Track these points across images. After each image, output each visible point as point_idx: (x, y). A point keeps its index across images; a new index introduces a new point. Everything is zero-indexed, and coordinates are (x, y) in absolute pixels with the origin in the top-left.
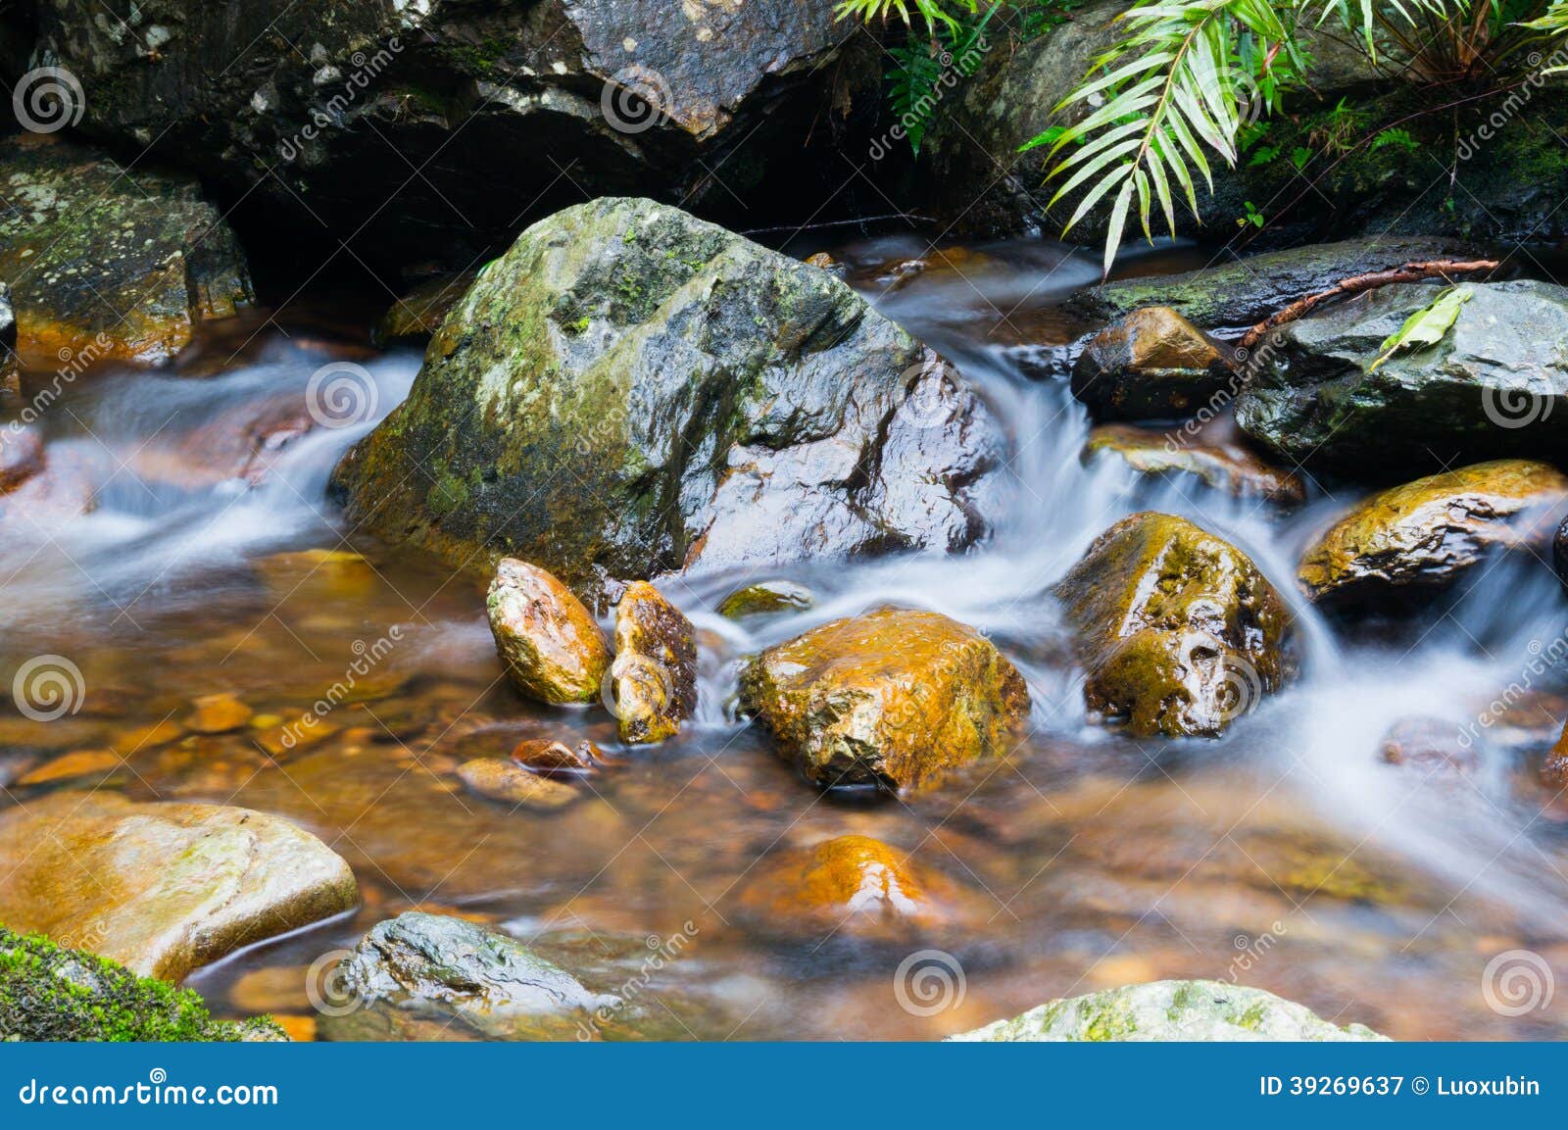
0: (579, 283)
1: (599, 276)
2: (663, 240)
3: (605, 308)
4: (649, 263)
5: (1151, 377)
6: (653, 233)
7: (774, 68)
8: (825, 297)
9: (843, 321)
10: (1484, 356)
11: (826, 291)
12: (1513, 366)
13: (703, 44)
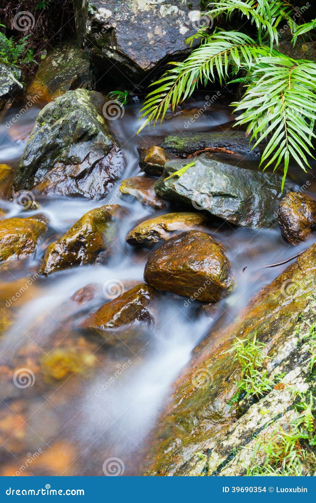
0: (44, 114)
1: (49, 113)
2: (65, 106)
3: (49, 121)
4: (61, 111)
6: (64, 103)
7: (170, 53)
8: (83, 128)
9: (90, 135)
10: (182, 185)
11: (84, 127)
12: (188, 189)
13: (151, 45)
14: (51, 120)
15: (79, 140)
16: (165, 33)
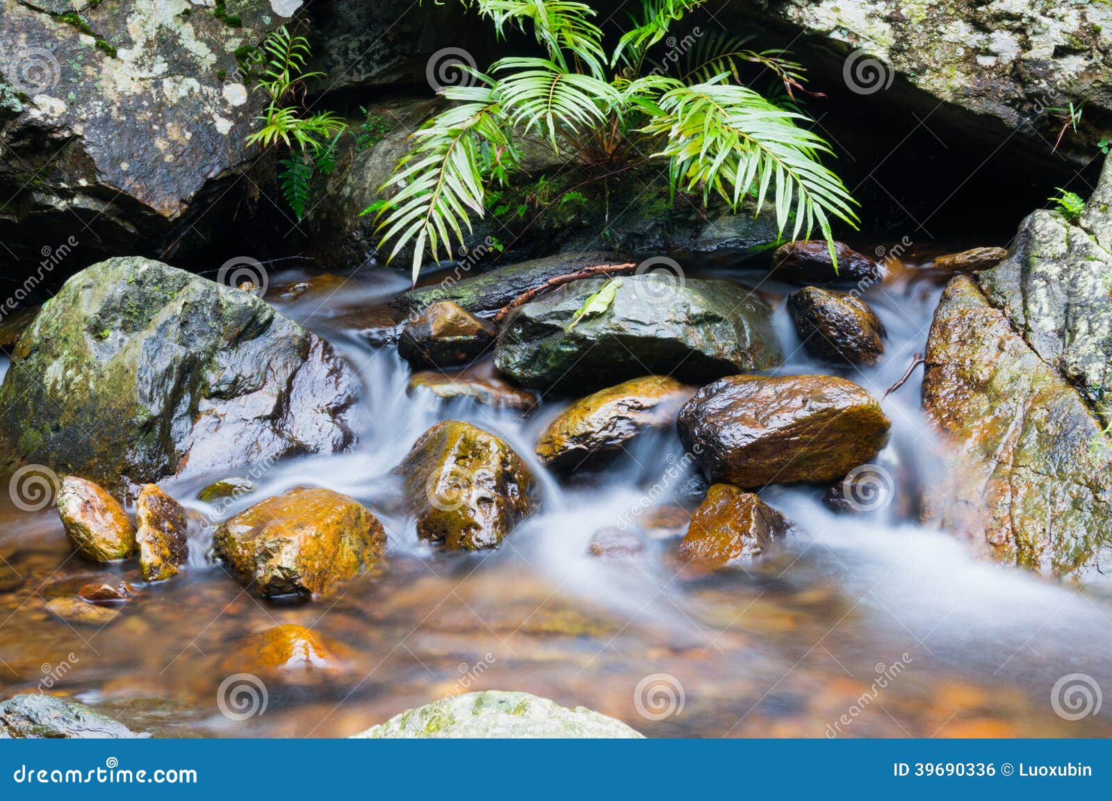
0: (102, 309)
1: (113, 304)
2: (151, 281)
3: (119, 323)
4: (143, 294)
5: (444, 342)
6: (145, 277)
7: (212, 175)
8: (250, 308)
9: (262, 322)
10: (631, 318)
11: (250, 304)
12: (648, 323)
13: (168, 164)
14: (123, 322)
15: (236, 341)
16: (188, 135)
